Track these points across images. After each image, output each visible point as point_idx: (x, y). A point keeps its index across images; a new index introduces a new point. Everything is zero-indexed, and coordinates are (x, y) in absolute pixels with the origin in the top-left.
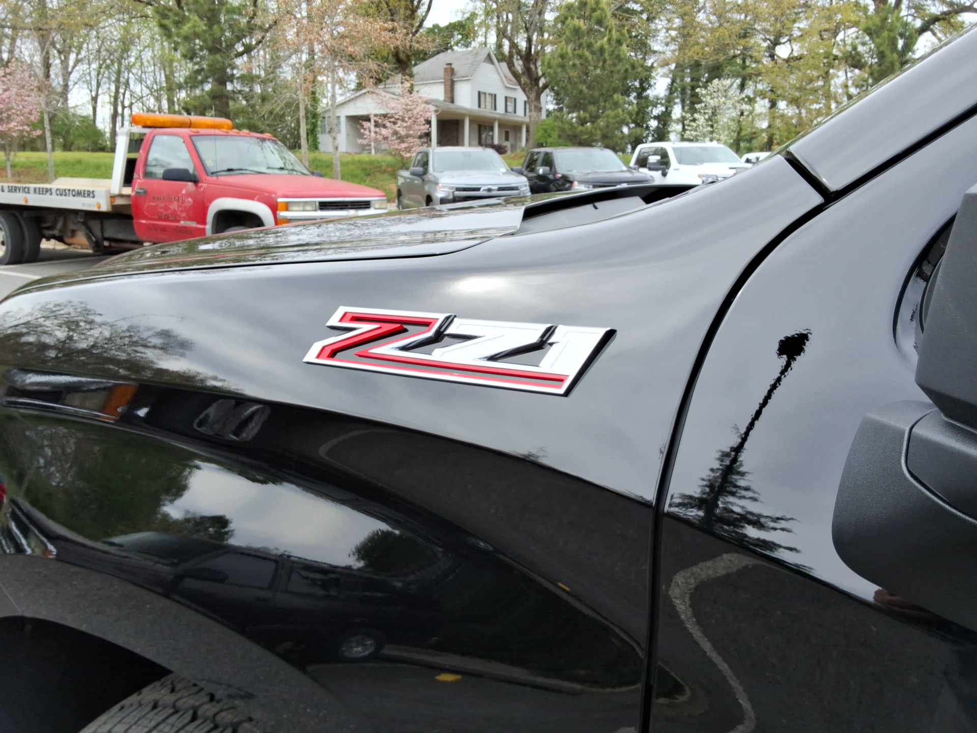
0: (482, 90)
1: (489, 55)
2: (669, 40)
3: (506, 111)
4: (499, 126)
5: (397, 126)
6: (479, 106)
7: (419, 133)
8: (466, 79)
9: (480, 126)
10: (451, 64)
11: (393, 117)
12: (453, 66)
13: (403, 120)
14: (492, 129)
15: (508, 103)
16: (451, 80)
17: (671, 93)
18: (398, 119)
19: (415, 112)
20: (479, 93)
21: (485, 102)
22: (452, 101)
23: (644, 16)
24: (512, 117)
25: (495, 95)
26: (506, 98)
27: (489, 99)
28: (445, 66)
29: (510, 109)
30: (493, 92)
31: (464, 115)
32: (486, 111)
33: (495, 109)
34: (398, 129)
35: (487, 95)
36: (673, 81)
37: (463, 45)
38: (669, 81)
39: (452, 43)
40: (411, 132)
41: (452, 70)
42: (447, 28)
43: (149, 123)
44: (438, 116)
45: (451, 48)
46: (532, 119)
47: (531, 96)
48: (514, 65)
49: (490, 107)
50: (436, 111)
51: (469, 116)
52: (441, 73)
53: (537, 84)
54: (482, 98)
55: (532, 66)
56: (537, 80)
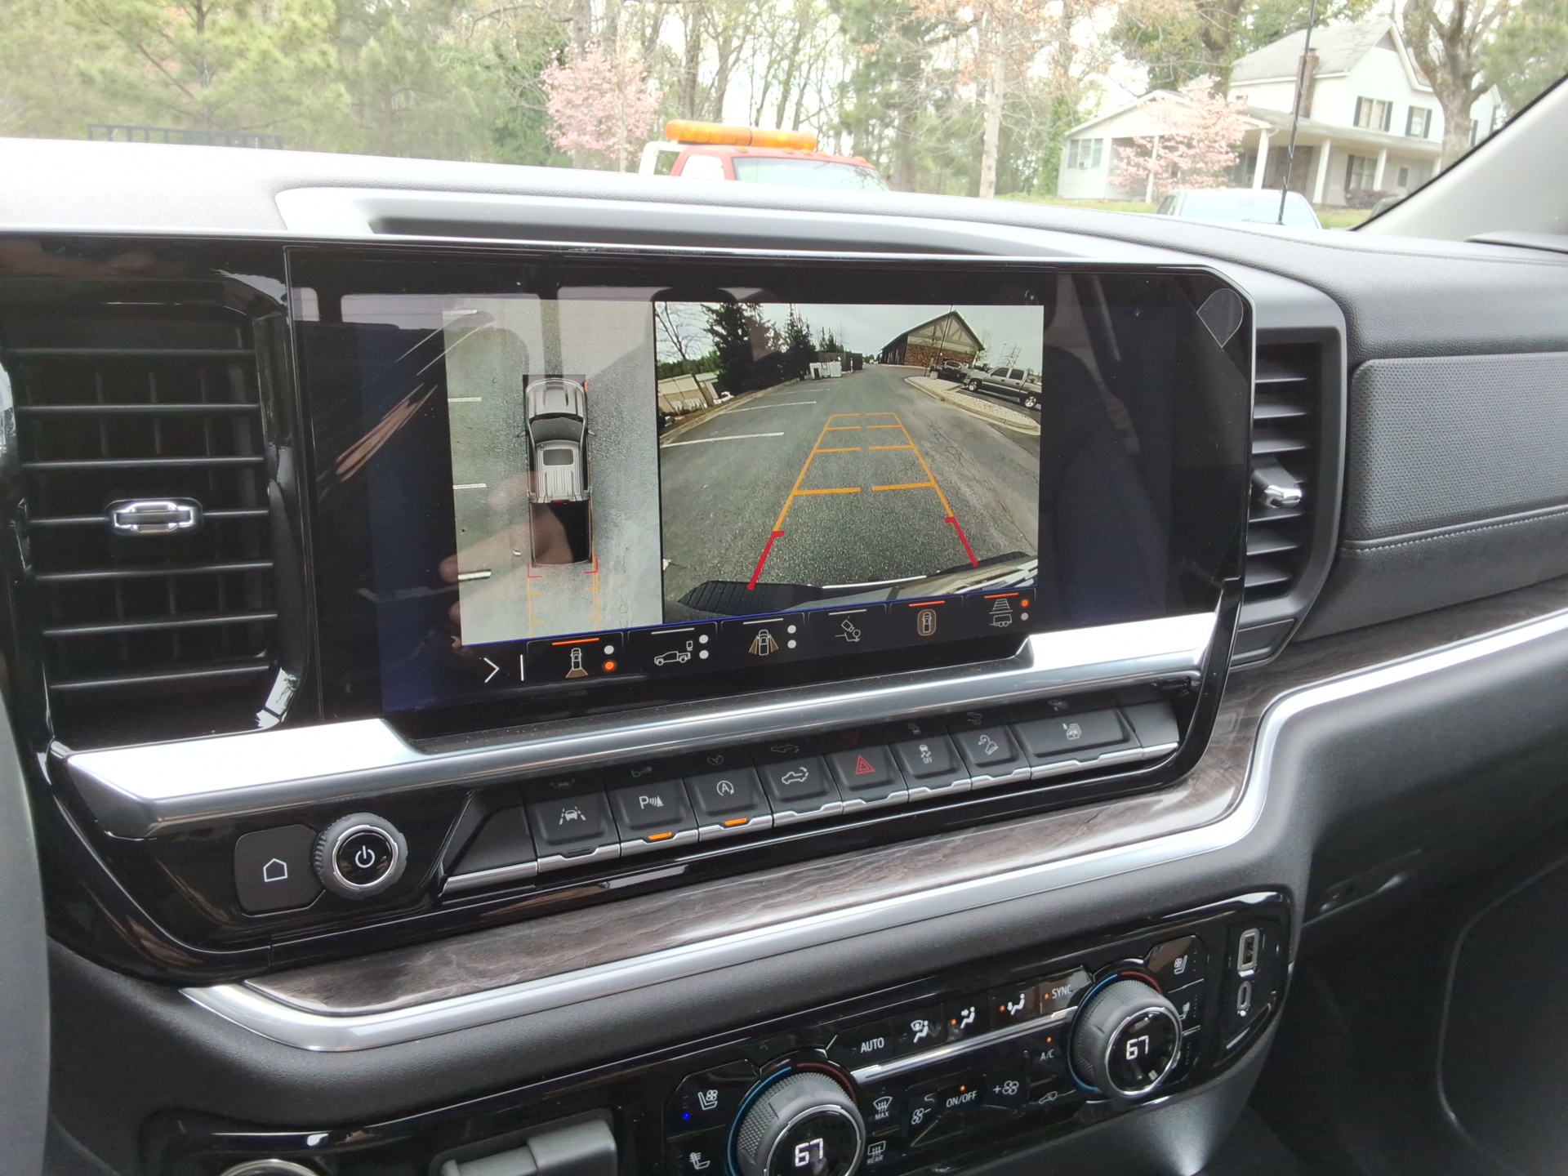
0: (1366, 95)
1: (1389, 34)
3: (1408, 132)
4: (1389, 159)
5: (1176, 154)
6: (1356, 123)
7: (1216, 167)
8: (1339, 74)
9: (1351, 158)
10: (1314, 50)
11: (1173, 139)
12: (1318, 53)
13: (1189, 146)
14: (1374, 163)
15: (1415, 119)
16: (1308, 73)
18: (1182, 143)
20: (1360, 100)
21: (1369, 115)
22: (1307, 114)
24: (1417, 144)
25: (1390, 104)
26: (1411, 110)
27: (1376, 110)
28: (1303, 53)
29: (1417, 129)
30: (1387, 99)
31: (1323, 139)
32: (1370, 131)
33: (1387, 128)
34: (1177, 160)
35: (1375, 103)
37: (1347, 16)
39: (1329, 13)
40: (1201, 165)
41: (1316, 59)
43: (688, 137)
44: (1271, 139)
45: (1324, 22)
46: (1448, 148)
47: (1451, 106)
48: (1426, 51)
49: (1377, 126)
50: (1269, 131)
51: (1333, 140)
52: (1294, 66)
53: (1467, 85)
54: (1365, 108)
55: (1461, 53)
56: (1467, 77)
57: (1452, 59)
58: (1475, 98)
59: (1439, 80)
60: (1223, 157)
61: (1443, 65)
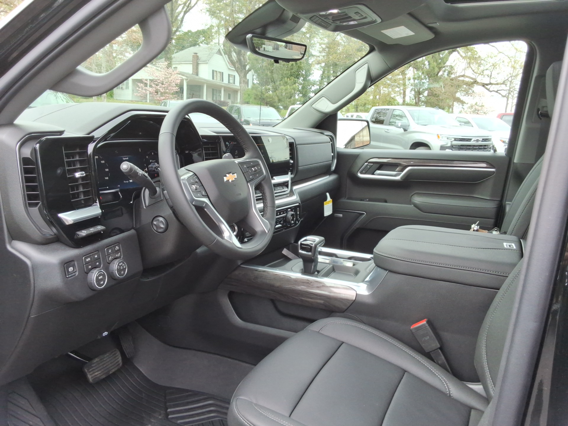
0: (215, 69)
1: (219, 50)
2: (321, 50)
3: (229, 82)
4: (224, 90)
5: (159, 86)
6: (213, 78)
7: (172, 92)
8: (205, 62)
9: (213, 90)
10: (196, 53)
11: (157, 81)
13: (163, 84)
14: (220, 92)
15: (231, 78)
16: (196, 62)
17: (322, 79)
18: (160, 83)
19: (170, 79)
20: (213, 71)
21: (217, 76)
22: (197, 75)
23: (308, 35)
24: (232, 86)
25: (223, 73)
26: (229, 75)
27: (219, 75)
28: (193, 54)
29: (231, 81)
30: (222, 71)
31: (204, 83)
32: (217, 81)
33: (223, 81)
34: (159, 88)
35: (218, 72)
36: (324, 72)
37: (205, 43)
38: (321, 72)
39: (199, 42)
40: (167, 91)
41: (198, 56)
42: (196, 32)
44: (187, 82)
45: (198, 44)
46: (242, 88)
47: (241, 75)
48: (231, 57)
49: (219, 80)
50: (186, 80)
51: (207, 84)
52: (191, 58)
53: (245, 69)
54: (215, 74)
55: (242, 58)
56: (245, 66)
57: (239, 60)
58: (248, 73)
59: (237, 67)
60: (174, 88)
61: (237, 62)
